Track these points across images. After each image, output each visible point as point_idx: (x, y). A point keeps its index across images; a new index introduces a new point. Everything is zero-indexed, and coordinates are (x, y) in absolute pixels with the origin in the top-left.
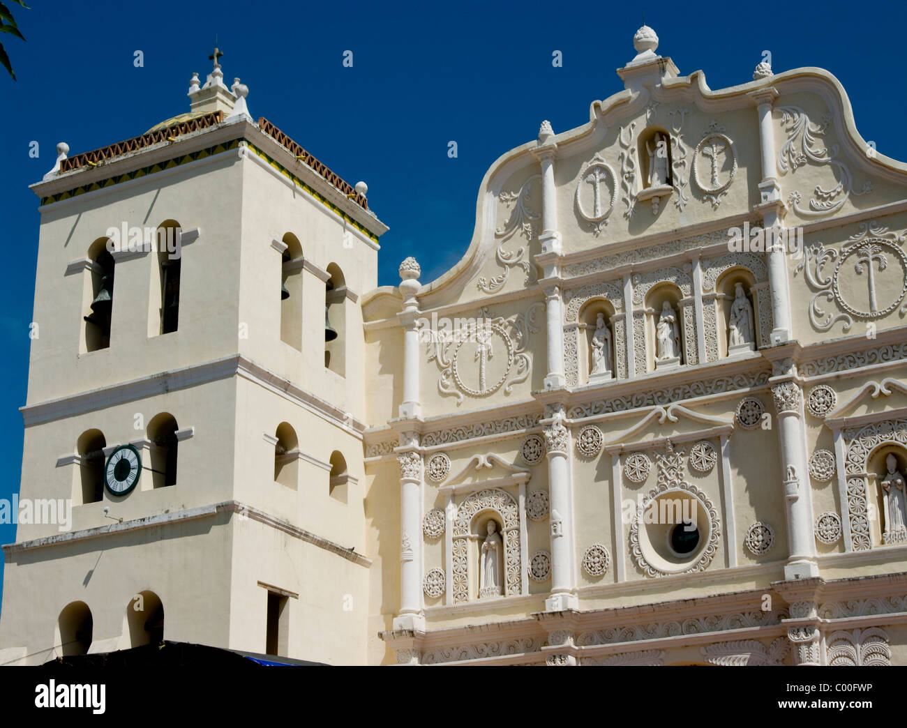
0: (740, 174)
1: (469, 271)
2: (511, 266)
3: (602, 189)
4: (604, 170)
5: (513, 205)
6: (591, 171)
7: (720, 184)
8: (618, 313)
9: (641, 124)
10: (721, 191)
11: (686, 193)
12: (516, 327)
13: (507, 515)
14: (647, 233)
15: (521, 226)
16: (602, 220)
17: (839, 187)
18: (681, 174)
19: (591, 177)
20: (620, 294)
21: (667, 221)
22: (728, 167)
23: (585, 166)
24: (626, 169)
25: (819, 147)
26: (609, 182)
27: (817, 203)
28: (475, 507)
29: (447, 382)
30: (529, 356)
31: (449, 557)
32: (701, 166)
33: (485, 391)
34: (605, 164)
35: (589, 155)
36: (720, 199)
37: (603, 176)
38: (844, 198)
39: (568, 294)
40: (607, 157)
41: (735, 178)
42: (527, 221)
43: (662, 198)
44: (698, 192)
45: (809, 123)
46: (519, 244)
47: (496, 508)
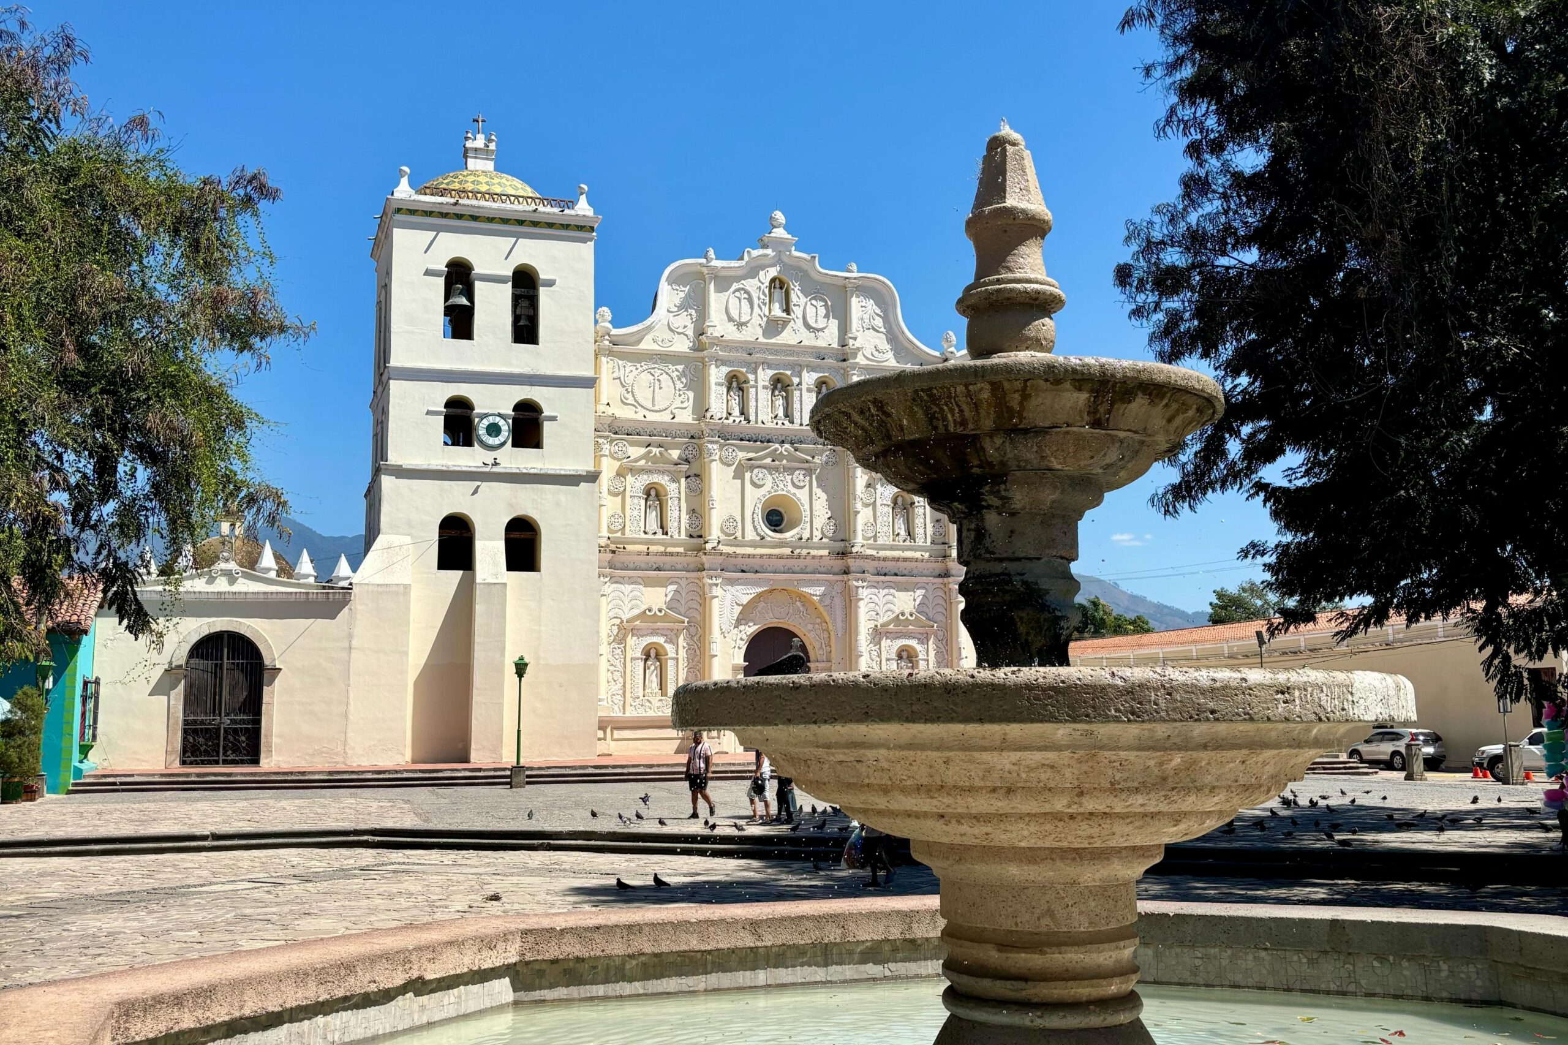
0: (834, 325)
1: (649, 328)
2: (679, 333)
3: (745, 304)
4: (747, 292)
5: (682, 295)
6: (738, 290)
7: (821, 326)
8: (752, 383)
9: (773, 272)
10: (822, 330)
11: (800, 322)
12: (683, 374)
13: (672, 488)
14: (773, 341)
15: (686, 310)
16: (745, 324)
17: (888, 348)
18: (797, 312)
19: (737, 294)
20: (755, 372)
21: (787, 337)
22: (827, 316)
23: (735, 286)
24: (762, 297)
25: (879, 322)
26: (750, 300)
27: (876, 353)
29: (627, 396)
30: (691, 394)
31: (627, 507)
32: (811, 311)
33: (656, 408)
34: (748, 288)
35: (738, 279)
36: (820, 333)
37: (746, 296)
38: (890, 355)
39: (719, 363)
40: (751, 284)
41: (830, 324)
42: (692, 308)
43: (785, 323)
44: (807, 326)
45: (875, 307)
46: (685, 321)
47: (663, 482)
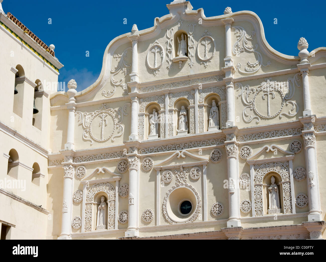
0: (217, 54)
1: (98, 87)
2: (117, 86)
3: (157, 56)
4: (159, 47)
5: (119, 60)
6: (153, 47)
7: (208, 57)
8: (162, 110)
9: (175, 29)
10: (208, 61)
11: (193, 60)
12: (118, 113)
13: (110, 194)
14: (176, 76)
15: (122, 69)
16: (157, 69)
17: (257, 62)
18: (192, 52)
19: (153, 50)
20: (164, 101)
21: (185, 72)
22: (211, 50)
23: (151, 45)
24: (169, 48)
25: (249, 45)
26: (160, 52)
27: (248, 68)
28: (96, 190)
29: (86, 135)
30: (123, 126)
31: (84, 211)
32: (200, 49)
33: (103, 140)
34: (160, 45)
35: (153, 41)
36: (207, 64)
37: (158, 50)
38: (259, 67)
39: (141, 100)
40: (161, 42)
41: (214, 55)
42: (126, 67)
43: (183, 62)
44: (199, 60)
45: (246, 35)
46: (121, 76)
47: (105, 191)
